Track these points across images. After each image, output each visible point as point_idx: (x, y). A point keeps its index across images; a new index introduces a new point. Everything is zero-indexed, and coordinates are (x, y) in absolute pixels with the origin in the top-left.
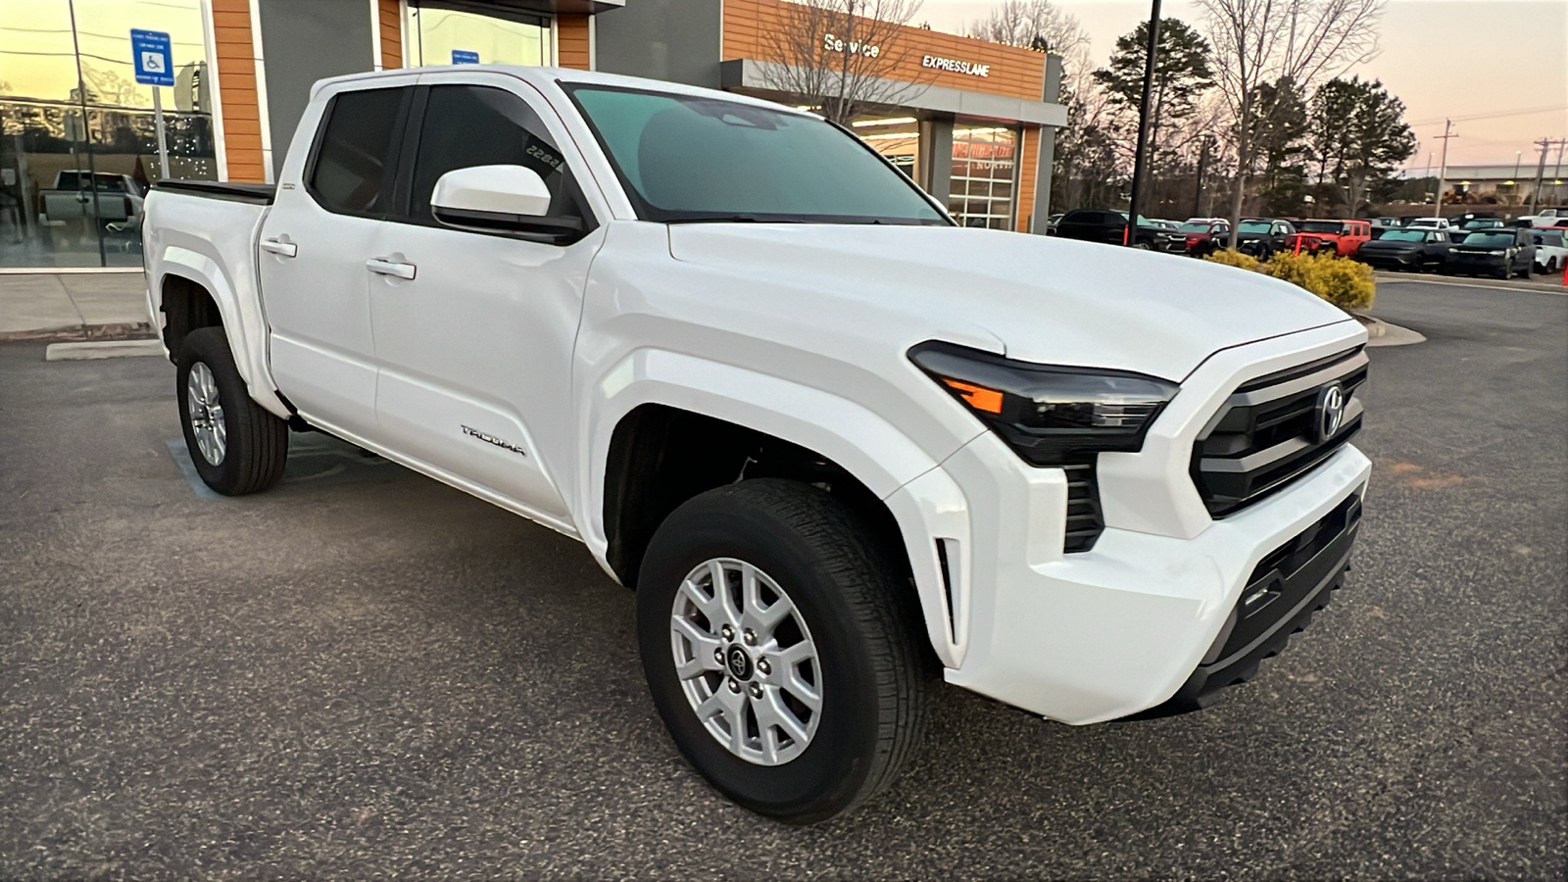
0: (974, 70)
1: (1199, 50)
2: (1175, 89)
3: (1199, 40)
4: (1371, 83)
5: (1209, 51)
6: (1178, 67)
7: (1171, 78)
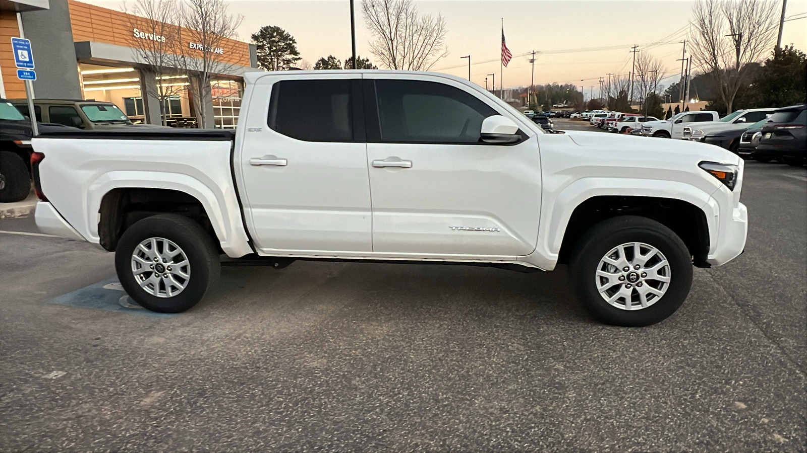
0: (216, 51)
1: (291, 42)
2: (284, 60)
3: (291, 37)
4: (365, 59)
5: (296, 43)
6: (283, 50)
7: (281, 55)
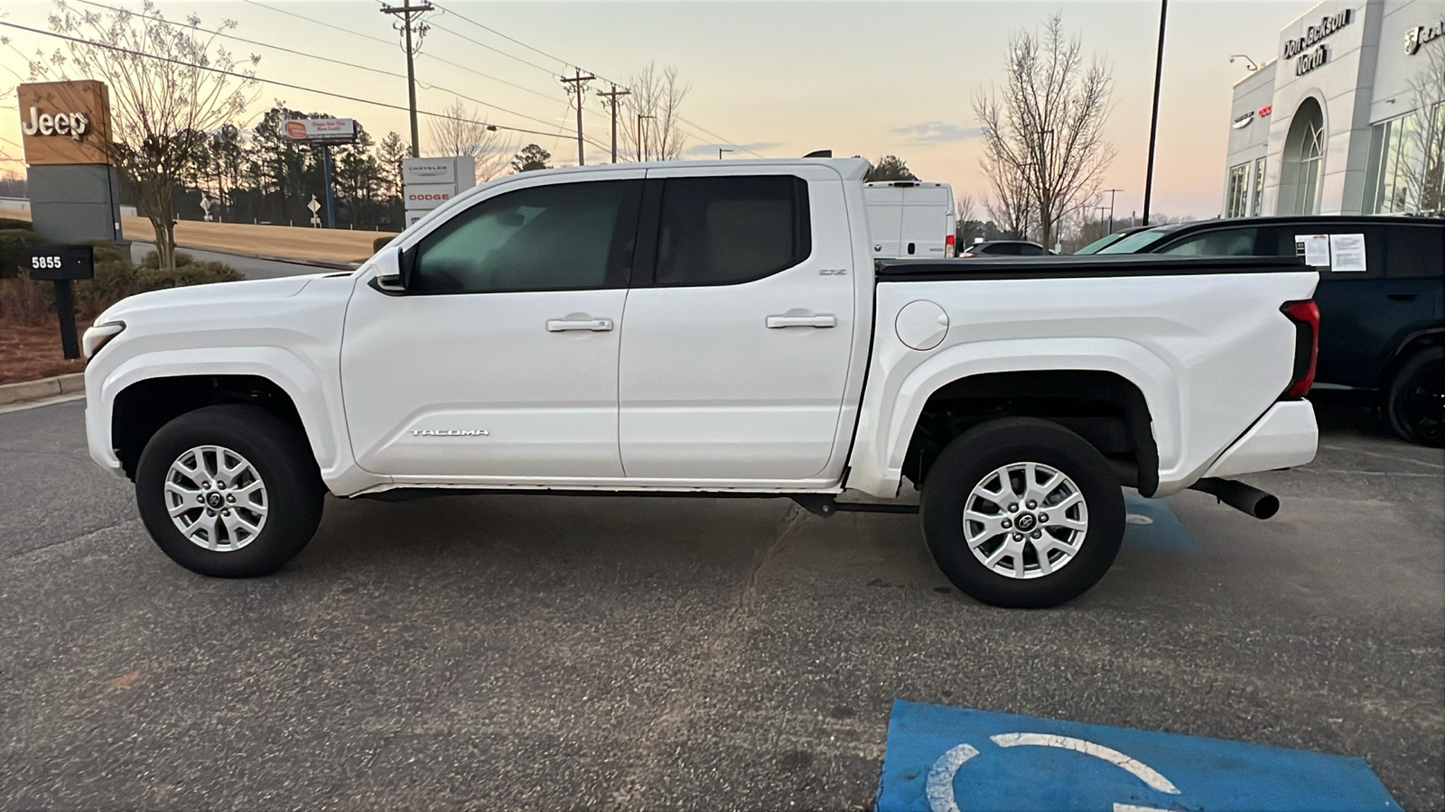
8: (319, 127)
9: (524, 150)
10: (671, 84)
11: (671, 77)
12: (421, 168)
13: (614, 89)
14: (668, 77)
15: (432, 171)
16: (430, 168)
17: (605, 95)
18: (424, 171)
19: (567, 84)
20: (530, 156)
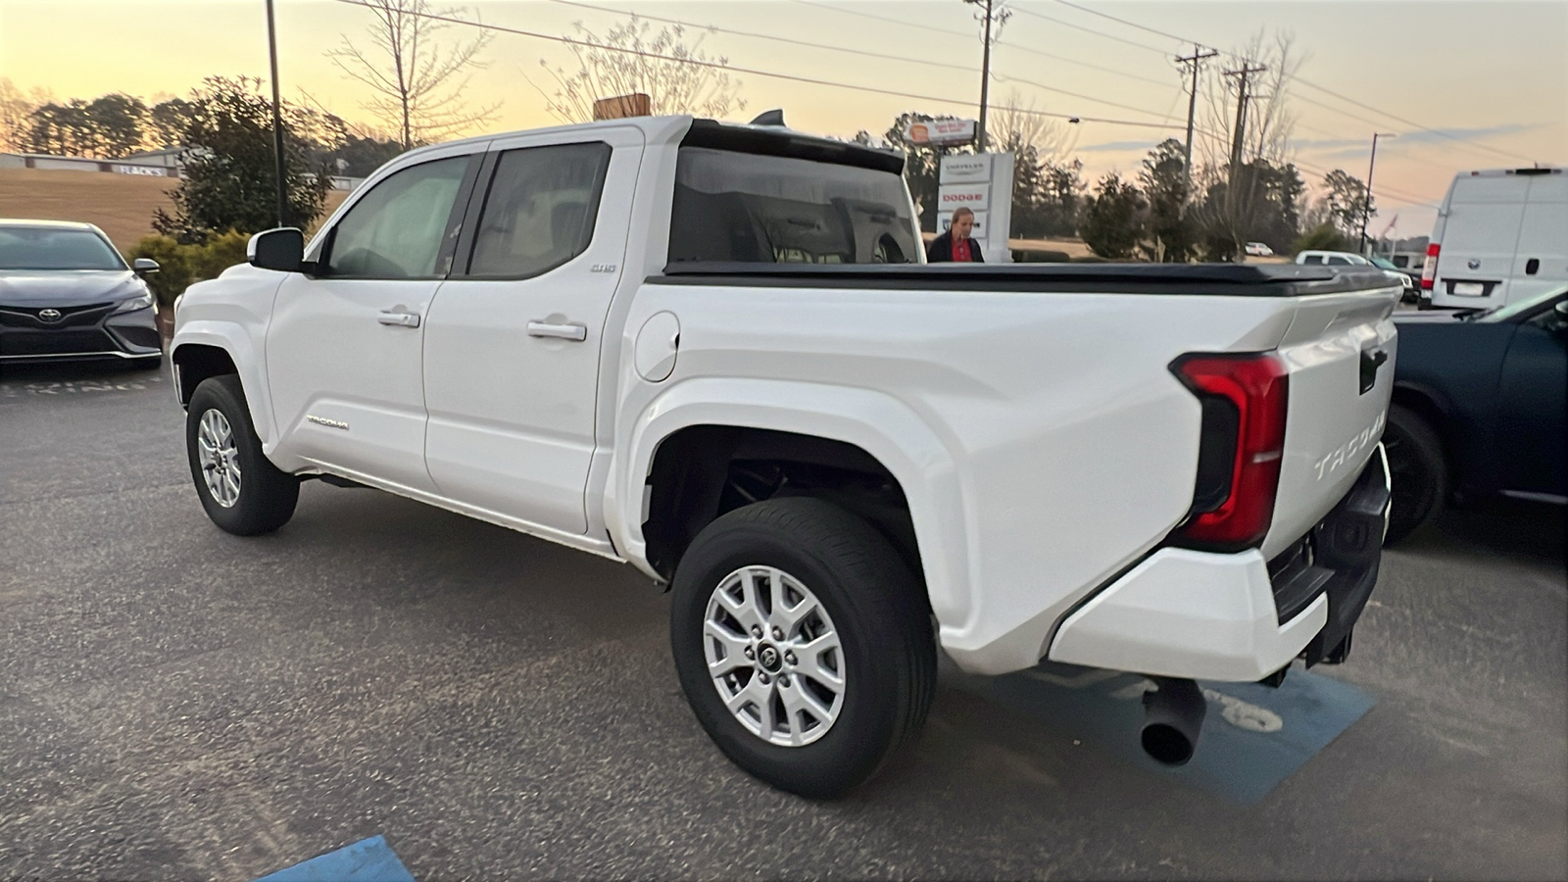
8: (940, 129)
9: (1160, 146)
10: (1284, 53)
11: (1284, 44)
12: (958, 167)
13: (1246, 66)
14: (1280, 44)
15: (968, 170)
16: (966, 166)
17: (1233, 74)
18: (960, 170)
19: (1182, 64)
20: (1166, 151)
